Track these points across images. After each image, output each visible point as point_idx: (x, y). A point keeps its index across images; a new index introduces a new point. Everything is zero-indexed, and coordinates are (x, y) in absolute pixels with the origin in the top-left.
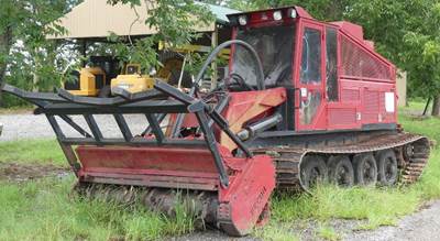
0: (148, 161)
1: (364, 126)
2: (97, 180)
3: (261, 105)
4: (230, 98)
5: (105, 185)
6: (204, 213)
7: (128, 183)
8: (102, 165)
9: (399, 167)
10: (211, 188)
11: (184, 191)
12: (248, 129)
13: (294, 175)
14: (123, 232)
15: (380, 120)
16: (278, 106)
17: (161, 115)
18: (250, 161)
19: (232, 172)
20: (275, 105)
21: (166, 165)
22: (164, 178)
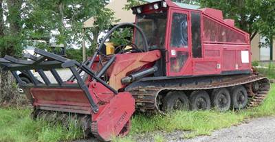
1: (223, 72)
9: (249, 97)
10: (88, 112)
12: (131, 76)
15: (237, 68)
16: (155, 62)
19: (104, 103)
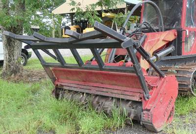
0: (94, 79)
2: (65, 88)
3: (163, 40)
4: (146, 37)
5: (70, 91)
6: (132, 116)
7: (83, 91)
8: (68, 79)
10: (137, 99)
11: (118, 99)
12: (156, 56)
13: (187, 85)
14: (78, 129)
17: (101, 49)
18: (163, 79)
19: (151, 88)
20: (171, 40)
21: (105, 81)
22: (104, 90)
